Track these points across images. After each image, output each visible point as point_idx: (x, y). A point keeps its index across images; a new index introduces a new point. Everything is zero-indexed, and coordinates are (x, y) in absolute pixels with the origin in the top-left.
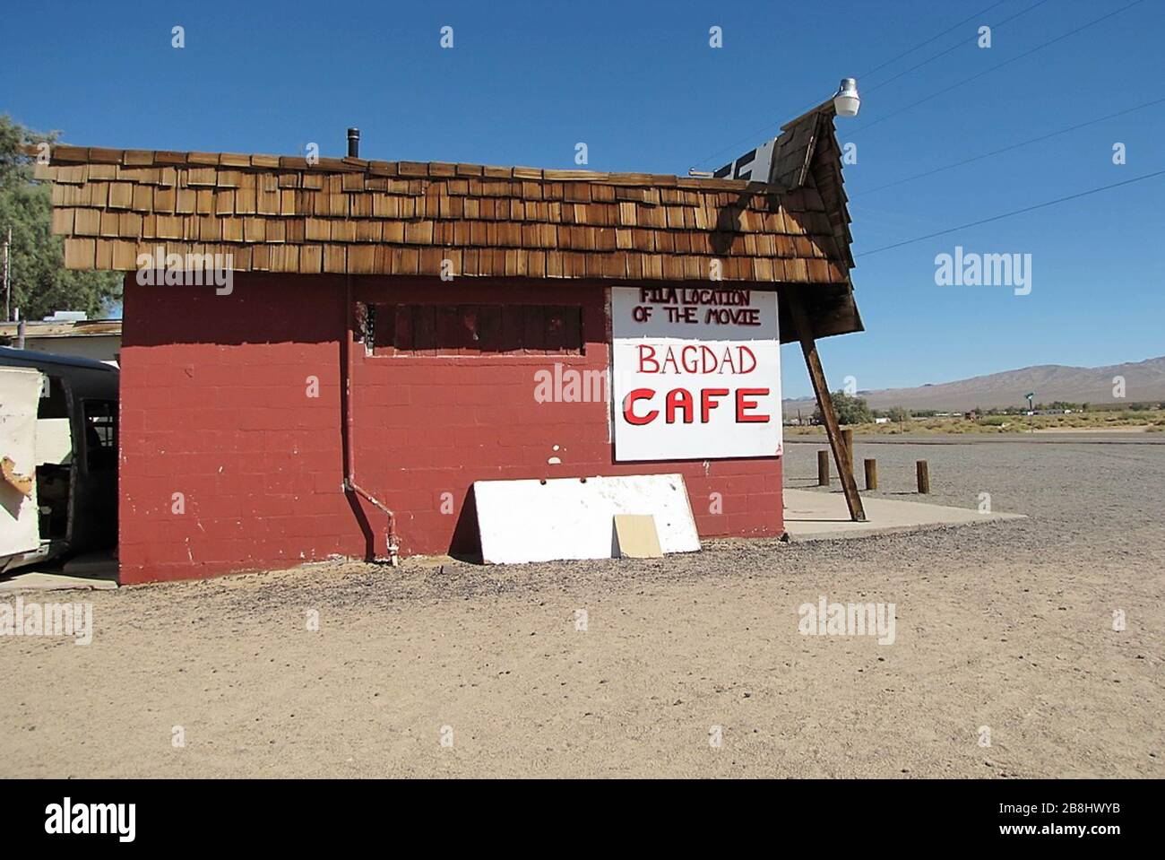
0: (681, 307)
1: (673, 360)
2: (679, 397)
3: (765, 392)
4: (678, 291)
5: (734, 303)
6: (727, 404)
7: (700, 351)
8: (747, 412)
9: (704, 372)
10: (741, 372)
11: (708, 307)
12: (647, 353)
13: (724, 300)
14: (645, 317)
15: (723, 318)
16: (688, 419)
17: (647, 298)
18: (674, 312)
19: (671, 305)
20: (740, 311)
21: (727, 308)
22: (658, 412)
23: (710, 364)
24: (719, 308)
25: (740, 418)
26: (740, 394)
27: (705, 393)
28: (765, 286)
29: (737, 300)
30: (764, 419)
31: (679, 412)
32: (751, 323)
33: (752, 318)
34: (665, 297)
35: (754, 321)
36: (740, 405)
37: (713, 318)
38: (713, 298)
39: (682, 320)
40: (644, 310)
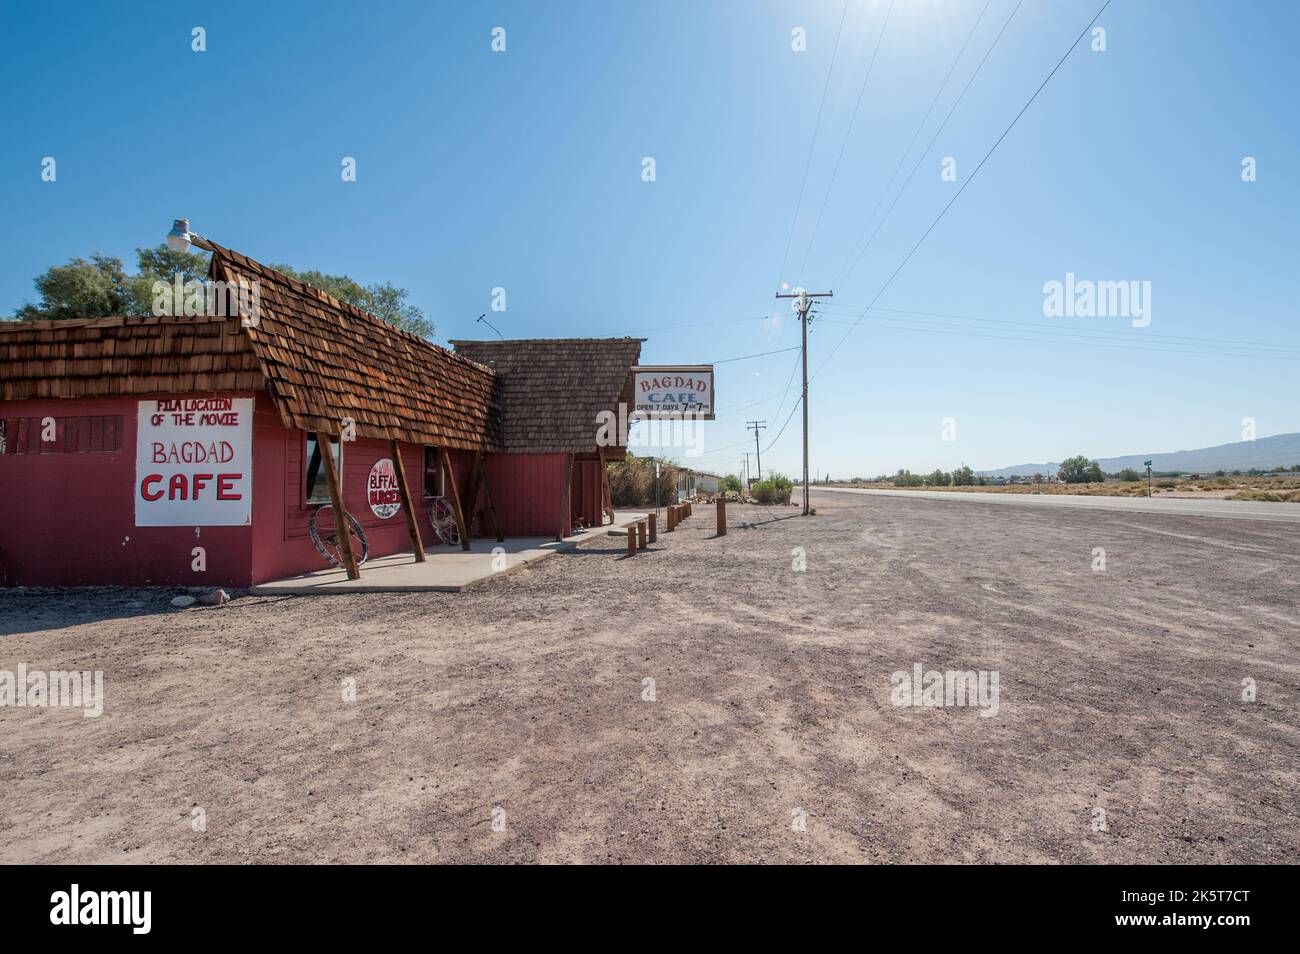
0: (184, 413)
1: (176, 453)
2: (178, 480)
3: (238, 477)
4: (183, 402)
5: (221, 409)
6: (211, 486)
7: (194, 445)
8: (226, 492)
9: (196, 462)
10: (223, 461)
11: (202, 413)
12: (158, 448)
13: (214, 407)
14: (160, 421)
15: (211, 421)
16: (184, 497)
17: (161, 408)
18: (178, 418)
19: (177, 412)
20: (225, 414)
21: (215, 413)
22: (163, 492)
23: (201, 455)
24: (210, 413)
25: (220, 497)
26: (221, 477)
27: (197, 477)
28: (244, 393)
29: (222, 406)
30: (238, 497)
31: (178, 492)
32: (231, 424)
33: (232, 419)
34: (173, 407)
35: (235, 422)
36: (221, 487)
37: (205, 421)
38: (206, 406)
39: (184, 423)
40: (159, 417)
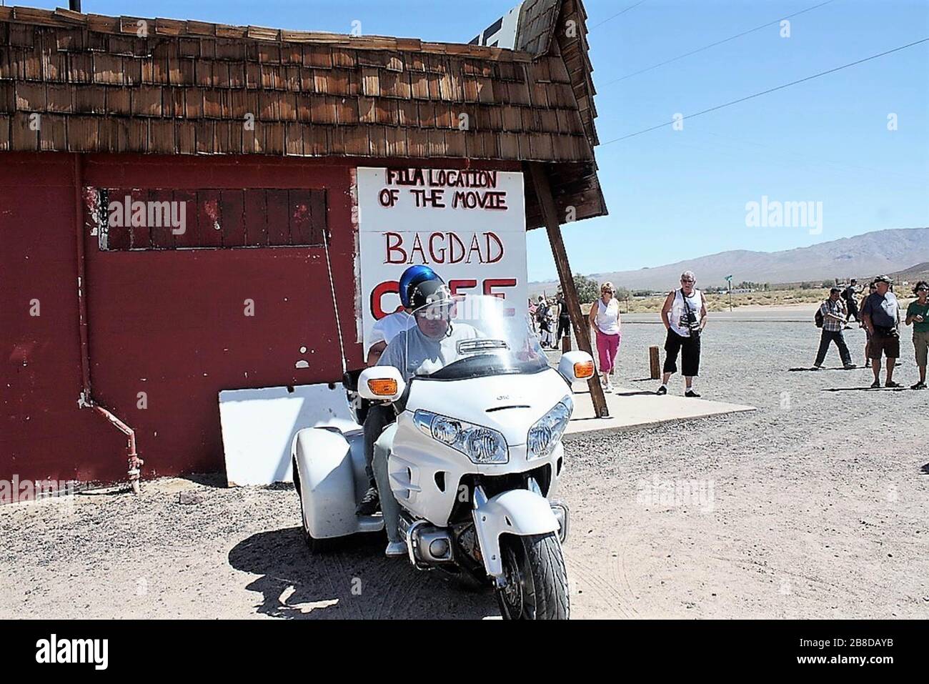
0: (428, 189)
1: (420, 249)
3: (512, 284)
4: (425, 172)
5: (481, 185)
7: (447, 238)
9: (452, 262)
10: (489, 261)
11: (455, 189)
12: (394, 241)
13: (471, 182)
14: (392, 200)
15: (470, 202)
17: (393, 180)
18: (420, 195)
19: (418, 187)
20: (487, 193)
21: (474, 190)
23: (457, 253)
24: (466, 190)
26: (488, 284)
27: (454, 285)
28: (511, 165)
29: (483, 182)
32: (498, 207)
33: (498, 201)
34: (411, 179)
35: (501, 205)
37: (460, 202)
38: (460, 180)
39: (429, 204)
40: (391, 193)
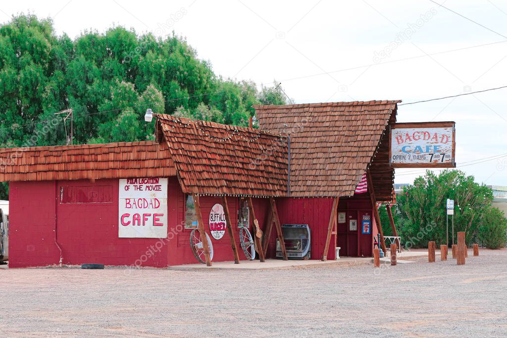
0: (138, 185)
1: (135, 204)
2: (136, 216)
3: (162, 215)
4: (138, 180)
5: (154, 183)
6: (151, 219)
7: (143, 200)
8: (157, 222)
9: (144, 208)
10: (155, 208)
11: (146, 185)
12: (128, 201)
13: (151, 182)
14: (128, 188)
15: (150, 189)
16: (139, 224)
17: (129, 182)
18: (136, 187)
19: (136, 184)
20: (156, 186)
21: (152, 185)
22: (130, 222)
23: (146, 205)
25: (154, 224)
26: (155, 215)
27: (145, 215)
28: (163, 177)
30: (161, 225)
31: (136, 221)
32: (159, 190)
33: (159, 188)
34: (134, 182)
36: (155, 220)
37: (147, 188)
38: (148, 182)
39: (138, 189)
40: (128, 187)
